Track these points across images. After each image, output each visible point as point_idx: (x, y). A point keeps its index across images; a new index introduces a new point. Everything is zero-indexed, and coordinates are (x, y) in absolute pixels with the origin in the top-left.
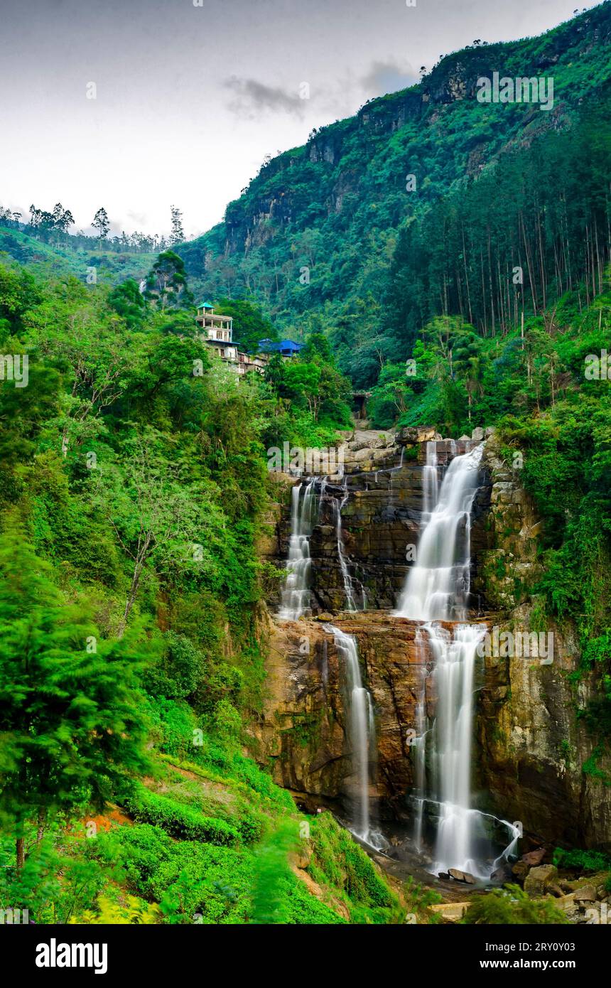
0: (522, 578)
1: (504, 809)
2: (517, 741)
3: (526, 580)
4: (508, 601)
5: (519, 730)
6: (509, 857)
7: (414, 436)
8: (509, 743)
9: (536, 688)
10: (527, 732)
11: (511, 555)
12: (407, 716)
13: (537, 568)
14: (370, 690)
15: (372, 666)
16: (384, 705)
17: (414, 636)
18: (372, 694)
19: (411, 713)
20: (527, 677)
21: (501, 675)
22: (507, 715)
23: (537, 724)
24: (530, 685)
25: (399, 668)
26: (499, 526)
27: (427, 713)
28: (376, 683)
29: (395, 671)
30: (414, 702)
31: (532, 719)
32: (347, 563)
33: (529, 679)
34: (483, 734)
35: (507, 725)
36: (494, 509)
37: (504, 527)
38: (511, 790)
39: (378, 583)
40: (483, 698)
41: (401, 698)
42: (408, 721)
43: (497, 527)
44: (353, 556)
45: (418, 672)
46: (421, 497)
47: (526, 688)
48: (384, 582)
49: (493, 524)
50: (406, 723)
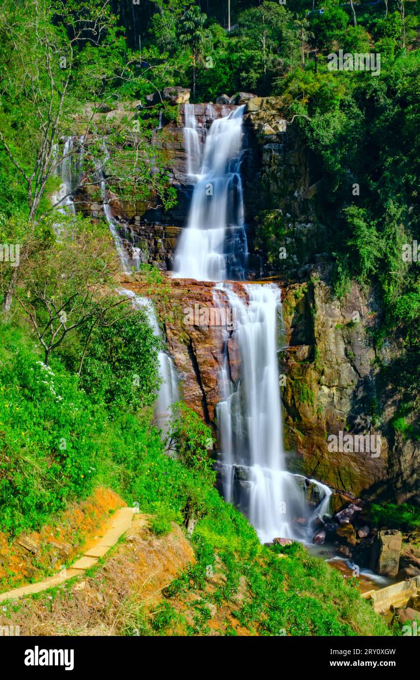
0: (304, 238)
1: (313, 468)
2: (325, 401)
3: (308, 240)
4: (291, 261)
5: (326, 390)
6: (324, 517)
7: (173, 97)
8: (316, 403)
9: (342, 346)
10: (334, 390)
11: (288, 215)
12: (210, 380)
13: (318, 228)
14: (170, 355)
15: (171, 329)
16: (185, 369)
17: (212, 297)
18: (173, 359)
19: (214, 376)
20: (333, 335)
21: (300, 334)
22: (313, 375)
23: (344, 383)
24: (336, 344)
25: (199, 331)
26: (274, 187)
27: (230, 377)
28: (176, 347)
29: (195, 334)
30: (216, 366)
31: (339, 378)
32: (115, 224)
33: (335, 338)
34: (290, 394)
35: (314, 385)
36: (267, 170)
37: (278, 187)
38: (319, 448)
39: (149, 245)
40: (288, 359)
41: (204, 362)
42: (212, 385)
43: (272, 188)
44: (120, 217)
45: (218, 334)
46: (184, 159)
47: (333, 347)
48: (156, 243)
49: (268, 185)
50: (210, 387)
